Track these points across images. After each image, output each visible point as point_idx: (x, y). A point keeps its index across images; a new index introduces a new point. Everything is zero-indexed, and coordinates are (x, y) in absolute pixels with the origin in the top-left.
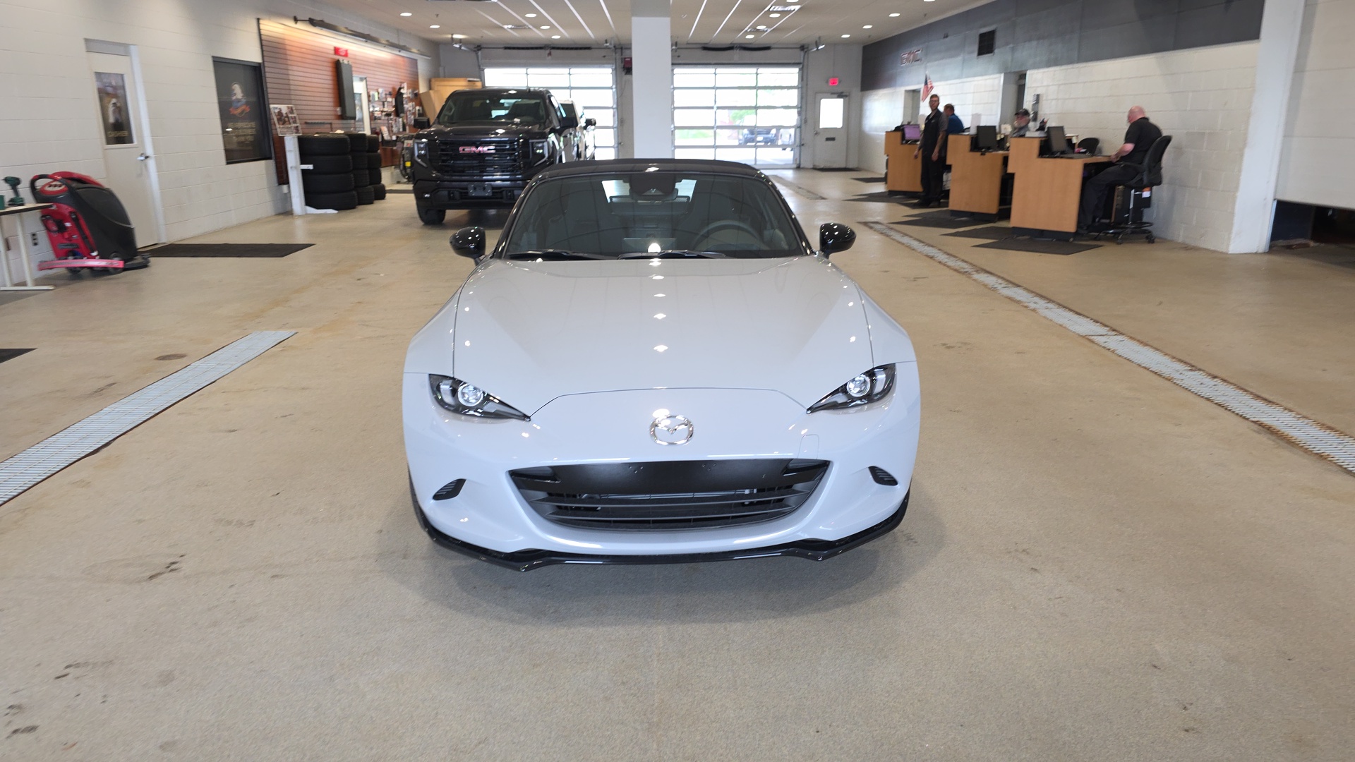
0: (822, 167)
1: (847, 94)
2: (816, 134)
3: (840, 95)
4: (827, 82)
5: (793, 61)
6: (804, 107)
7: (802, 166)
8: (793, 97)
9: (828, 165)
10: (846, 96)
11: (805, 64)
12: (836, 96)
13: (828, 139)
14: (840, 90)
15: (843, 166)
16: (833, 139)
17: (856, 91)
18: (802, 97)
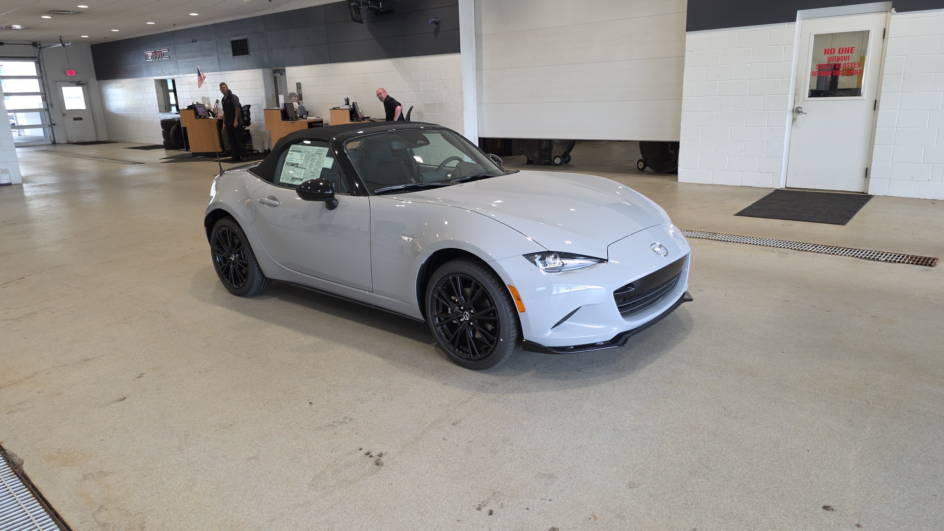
0: (75, 141)
1: (85, 83)
2: (63, 115)
3: (78, 84)
4: (65, 73)
5: (28, 56)
6: (47, 94)
7: (57, 142)
8: (34, 85)
9: (81, 140)
10: (84, 84)
11: (41, 58)
12: (75, 84)
13: (75, 119)
14: (78, 79)
15: (94, 139)
16: (81, 119)
17: (93, 81)
18: (43, 85)
